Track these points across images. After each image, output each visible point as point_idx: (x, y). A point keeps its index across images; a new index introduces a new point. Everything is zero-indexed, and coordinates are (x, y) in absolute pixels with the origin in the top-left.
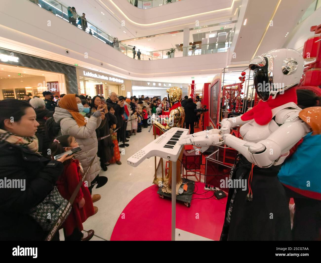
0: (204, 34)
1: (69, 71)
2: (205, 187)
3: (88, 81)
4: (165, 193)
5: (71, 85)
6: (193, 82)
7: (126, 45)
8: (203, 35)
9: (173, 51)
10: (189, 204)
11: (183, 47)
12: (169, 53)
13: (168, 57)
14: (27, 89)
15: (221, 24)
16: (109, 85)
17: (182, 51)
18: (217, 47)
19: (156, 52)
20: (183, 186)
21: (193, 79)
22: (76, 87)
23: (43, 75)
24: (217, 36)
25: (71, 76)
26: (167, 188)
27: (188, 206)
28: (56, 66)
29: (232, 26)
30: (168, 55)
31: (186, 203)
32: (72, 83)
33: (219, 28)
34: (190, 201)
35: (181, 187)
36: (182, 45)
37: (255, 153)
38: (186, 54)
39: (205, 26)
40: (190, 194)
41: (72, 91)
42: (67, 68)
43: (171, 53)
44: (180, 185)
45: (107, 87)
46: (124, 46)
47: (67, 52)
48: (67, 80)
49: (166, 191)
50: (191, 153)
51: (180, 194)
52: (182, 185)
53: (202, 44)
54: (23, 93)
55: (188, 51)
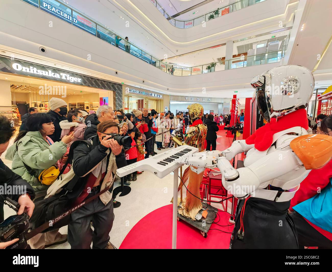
0: (251, 44)
1: (117, 89)
2: (230, 219)
3: (131, 96)
4: (181, 215)
5: (117, 100)
6: (235, 96)
7: (167, 63)
8: (250, 46)
9: (213, 65)
10: (205, 234)
11: (225, 60)
12: (209, 68)
13: (208, 72)
14: (86, 103)
15: (272, 32)
16: (149, 100)
17: (224, 64)
18: (266, 57)
19: (196, 67)
20: (203, 212)
21: (235, 94)
22: (121, 102)
23: (97, 92)
24: (267, 46)
25: (118, 93)
26: (185, 211)
27: (204, 235)
28: (107, 85)
29: (287, 33)
30: (209, 69)
31: (202, 232)
32: (118, 98)
33: (269, 37)
34: (207, 231)
35: (200, 211)
36: (224, 58)
37: (227, 180)
38: (228, 68)
39: (252, 37)
40: (209, 223)
41: (117, 105)
42: (116, 86)
43: (211, 67)
44: (199, 209)
45: (147, 102)
46: (165, 64)
47: (116, 73)
48: (115, 96)
49: (183, 213)
50: (216, 176)
51: (197, 220)
52: (202, 210)
53: (248, 55)
54: (82, 107)
55: (230, 64)
